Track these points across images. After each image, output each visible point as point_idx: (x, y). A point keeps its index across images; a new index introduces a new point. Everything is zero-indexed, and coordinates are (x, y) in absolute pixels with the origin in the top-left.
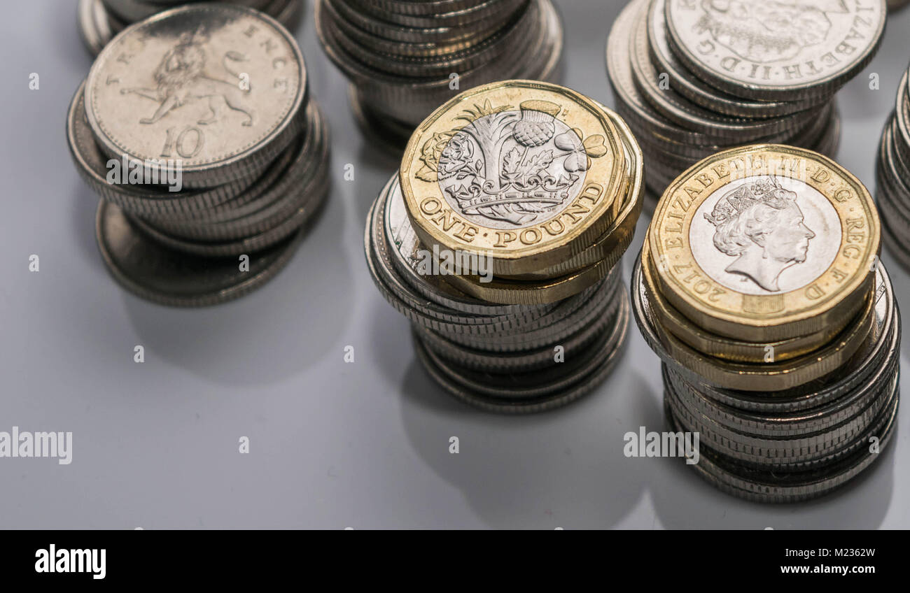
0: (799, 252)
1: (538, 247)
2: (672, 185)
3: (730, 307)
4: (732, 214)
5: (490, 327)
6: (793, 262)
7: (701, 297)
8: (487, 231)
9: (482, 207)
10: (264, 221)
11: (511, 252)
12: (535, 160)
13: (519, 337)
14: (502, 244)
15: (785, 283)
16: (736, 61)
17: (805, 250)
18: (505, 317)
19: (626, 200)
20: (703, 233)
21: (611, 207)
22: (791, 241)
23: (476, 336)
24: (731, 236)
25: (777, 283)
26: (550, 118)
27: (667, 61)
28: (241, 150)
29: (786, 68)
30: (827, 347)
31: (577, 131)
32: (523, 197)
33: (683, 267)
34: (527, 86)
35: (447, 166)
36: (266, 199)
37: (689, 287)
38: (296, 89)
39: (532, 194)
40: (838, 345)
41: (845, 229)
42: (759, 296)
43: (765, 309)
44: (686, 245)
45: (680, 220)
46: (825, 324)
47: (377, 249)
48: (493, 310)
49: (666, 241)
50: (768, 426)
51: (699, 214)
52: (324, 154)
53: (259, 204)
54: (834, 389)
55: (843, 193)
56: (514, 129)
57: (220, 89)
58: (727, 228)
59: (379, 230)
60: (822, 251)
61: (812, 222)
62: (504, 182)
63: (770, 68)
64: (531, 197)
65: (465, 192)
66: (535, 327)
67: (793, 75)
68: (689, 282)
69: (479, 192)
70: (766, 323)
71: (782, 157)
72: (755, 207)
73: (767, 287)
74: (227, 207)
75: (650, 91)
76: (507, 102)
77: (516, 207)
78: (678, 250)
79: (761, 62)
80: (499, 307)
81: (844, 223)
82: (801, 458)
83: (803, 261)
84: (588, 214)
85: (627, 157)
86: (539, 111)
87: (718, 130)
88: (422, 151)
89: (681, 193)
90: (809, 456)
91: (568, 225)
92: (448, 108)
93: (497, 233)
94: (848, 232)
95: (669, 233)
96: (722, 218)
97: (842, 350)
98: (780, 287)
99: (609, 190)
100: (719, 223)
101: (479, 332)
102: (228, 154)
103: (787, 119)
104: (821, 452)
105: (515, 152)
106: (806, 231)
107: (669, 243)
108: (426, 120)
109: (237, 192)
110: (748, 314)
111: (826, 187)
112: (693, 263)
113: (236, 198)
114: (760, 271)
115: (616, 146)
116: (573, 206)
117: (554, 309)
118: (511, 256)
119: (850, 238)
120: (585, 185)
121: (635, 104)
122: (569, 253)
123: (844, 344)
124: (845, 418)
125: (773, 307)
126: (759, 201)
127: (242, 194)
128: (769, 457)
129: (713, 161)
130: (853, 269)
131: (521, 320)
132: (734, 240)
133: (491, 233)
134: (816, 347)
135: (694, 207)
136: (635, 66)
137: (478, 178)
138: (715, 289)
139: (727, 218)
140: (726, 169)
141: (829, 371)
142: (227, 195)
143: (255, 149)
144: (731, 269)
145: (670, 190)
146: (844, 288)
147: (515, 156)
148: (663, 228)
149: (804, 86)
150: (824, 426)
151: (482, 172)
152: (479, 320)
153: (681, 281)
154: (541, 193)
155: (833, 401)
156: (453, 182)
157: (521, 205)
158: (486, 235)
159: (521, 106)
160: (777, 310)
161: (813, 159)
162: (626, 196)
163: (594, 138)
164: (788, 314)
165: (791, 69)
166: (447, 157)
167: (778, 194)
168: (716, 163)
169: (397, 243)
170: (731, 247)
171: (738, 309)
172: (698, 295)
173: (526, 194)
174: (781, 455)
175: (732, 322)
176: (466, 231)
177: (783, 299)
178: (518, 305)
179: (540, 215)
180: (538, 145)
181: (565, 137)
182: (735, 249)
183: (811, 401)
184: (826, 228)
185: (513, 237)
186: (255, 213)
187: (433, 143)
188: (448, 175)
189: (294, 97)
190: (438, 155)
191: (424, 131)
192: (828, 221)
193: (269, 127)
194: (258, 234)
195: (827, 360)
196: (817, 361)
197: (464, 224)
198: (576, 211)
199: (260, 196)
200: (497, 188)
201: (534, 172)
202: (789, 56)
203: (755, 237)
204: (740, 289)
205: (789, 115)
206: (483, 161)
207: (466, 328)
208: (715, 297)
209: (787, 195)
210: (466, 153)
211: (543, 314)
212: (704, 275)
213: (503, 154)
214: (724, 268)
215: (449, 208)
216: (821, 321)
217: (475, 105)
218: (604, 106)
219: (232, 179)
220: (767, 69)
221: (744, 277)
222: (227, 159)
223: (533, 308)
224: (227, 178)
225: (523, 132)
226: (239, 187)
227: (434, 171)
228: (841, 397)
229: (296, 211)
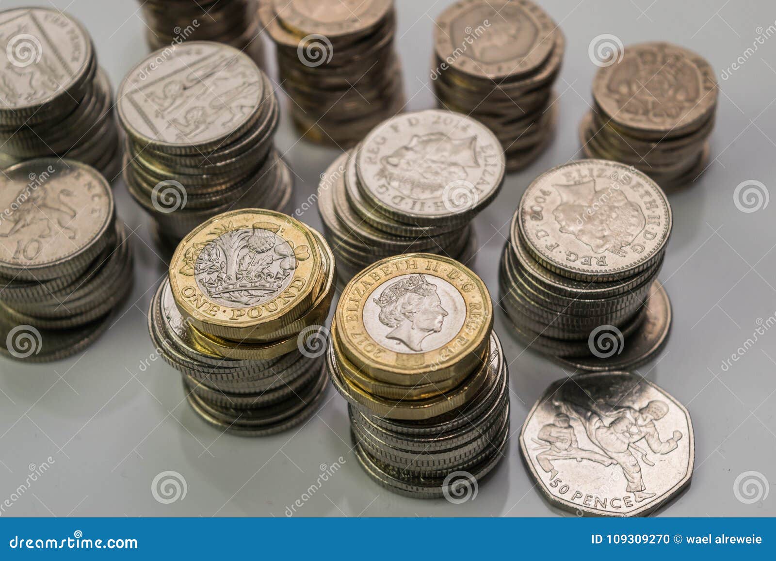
0: (436, 325)
1: (259, 320)
2: (353, 279)
3: (388, 361)
4: (393, 299)
5: (230, 376)
6: (433, 332)
7: (370, 355)
8: (225, 309)
9: (223, 293)
10: (85, 305)
11: (241, 323)
12: (261, 262)
13: (251, 384)
14: (235, 317)
15: (425, 346)
16: (402, 199)
17: (441, 324)
18: (239, 369)
19: (322, 289)
20: (372, 311)
21: (311, 294)
22: (431, 317)
23: (221, 382)
24: (391, 314)
25: (420, 346)
26: (272, 234)
27: (357, 200)
28: (67, 255)
29: (436, 203)
30: (455, 390)
31: (291, 243)
32: (252, 287)
33: (357, 334)
34: (257, 213)
35: (201, 265)
36: (86, 290)
37: (361, 347)
38: (106, 215)
39: (257, 284)
40: (462, 389)
41: (468, 310)
42: (408, 354)
43: (412, 363)
44: (360, 320)
45: (357, 303)
46: (453, 374)
47: (155, 323)
48: (230, 364)
49: (347, 317)
50: (415, 444)
51: (370, 300)
52: (129, 259)
53: (81, 292)
54: (460, 419)
55: (468, 286)
56: (248, 241)
57: (55, 215)
58: (388, 309)
59: (157, 310)
60: (451, 325)
61: (447, 305)
62: (239, 276)
63: (424, 203)
64: (257, 287)
65: (212, 282)
66: (261, 376)
67: (440, 208)
68: (361, 345)
69: (221, 283)
70: (412, 372)
71: (429, 262)
72: (409, 294)
73: (414, 348)
74: (59, 294)
75: (344, 218)
76: (245, 223)
77: (246, 293)
78: (354, 323)
79: (419, 199)
80: (235, 362)
81: (468, 306)
82: (440, 467)
83: (439, 331)
84: (294, 298)
85: (324, 260)
86: (265, 229)
87: (389, 245)
88: (185, 255)
89: (359, 285)
90: (445, 466)
91: (281, 306)
92: (205, 226)
93: (232, 310)
94: (470, 312)
95: (349, 312)
96: (385, 302)
97: (465, 392)
98: (422, 348)
99: (310, 283)
100: (383, 305)
101: (222, 379)
102: (58, 257)
103: (436, 238)
104: (453, 463)
105: (248, 256)
106: (442, 311)
107: (349, 318)
108: (189, 235)
109: (65, 284)
110: (400, 366)
111: (458, 282)
112: (365, 332)
113: (64, 288)
114: (409, 338)
115: (316, 253)
116: (285, 293)
117: (274, 364)
118: (241, 325)
119: (472, 316)
120: (294, 279)
121: (335, 228)
122: (281, 324)
123: (466, 388)
124: (469, 440)
125: (417, 362)
126: (411, 291)
127: (69, 286)
128: (417, 466)
129: (381, 264)
130: (473, 336)
131: (251, 370)
132: (392, 317)
133: (228, 310)
134: (447, 390)
135: (367, 294)
136: (336, 202)
137: (222, 273)
138: (379, 349)
139: (390, 302)
140: (390, 270)
141: (456, 407)
142: (58, 286)
143: (76, 255)
144: (389, 336)
145: (351, 283)
146: (465, 350)
147: (247, 260)
148: (345, 308)
149: (447, 215)
150: (454, 445)
151: (224, 270)
152: (222, 371)
153: (356, 344)
154: (263, 284)
155: (460, 428)
156: (205, 276)
157: (250, 291)
158: (224, 311)
159: (253, 226)
160: (419, 363)
161: (449, 263)
162: (322, 286)
163: (301, 247)
164: (428, 366)
165: (439, 204)
166: (202, 259)
167: (424, 286)
168: (384, 265)
169: (168, 318)
170: (391, 321)
171: (393, 363)
172: (366, 353)
173: (253, 285)
174: (425, 465)
175: (388, 371)
176: (211, 308)
177: (424, 356)
178: (248, 361)
179: (261, 298)
180: (263, 252)
181: (282, 247)
182: (393, 322)
183: (444, 427)
184: (456, 309)
185: (243, 312)
186: (79, 299)
187: (192, 250)
188: (202, 271)
189: (104, 220)
190: (195, 257)
191: (187, 242)
192: (457, 304)
193: (86, 240)
194: (81, 314)
195: (455, 399)
196: (447, 400)
197: (210, 304)
198: (287, 296)
199: (82, 287)
200: (234, 280)
201: (260, 269)
202: (438, 196)
203: (407, 315)
204: (395, 349)
205: (438, 236)
206: (226, 262)
207: (213, 376)
208: (378, 355)
209: (430, 287)
210: (214, 257)
211: (266, 367)
212: (371, 340)
213: (240, 257)
214: (386, 335)
215: (200, 293)
216: (449, 372)
217: (222, 225)
218: (311, 227)
219: (61, 274)
220: (423, 204)
221: (398, 342)
222: (56, 261)
223: (258, 363)
224: (58, 274)
225: (254, 243)
226: (67, 281)
227: (192, 268)
228: (466, 425)
229: (108, 298)
